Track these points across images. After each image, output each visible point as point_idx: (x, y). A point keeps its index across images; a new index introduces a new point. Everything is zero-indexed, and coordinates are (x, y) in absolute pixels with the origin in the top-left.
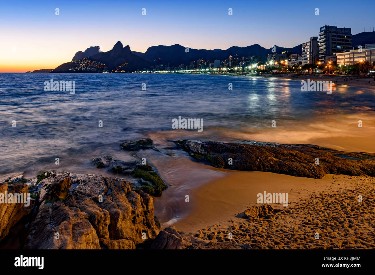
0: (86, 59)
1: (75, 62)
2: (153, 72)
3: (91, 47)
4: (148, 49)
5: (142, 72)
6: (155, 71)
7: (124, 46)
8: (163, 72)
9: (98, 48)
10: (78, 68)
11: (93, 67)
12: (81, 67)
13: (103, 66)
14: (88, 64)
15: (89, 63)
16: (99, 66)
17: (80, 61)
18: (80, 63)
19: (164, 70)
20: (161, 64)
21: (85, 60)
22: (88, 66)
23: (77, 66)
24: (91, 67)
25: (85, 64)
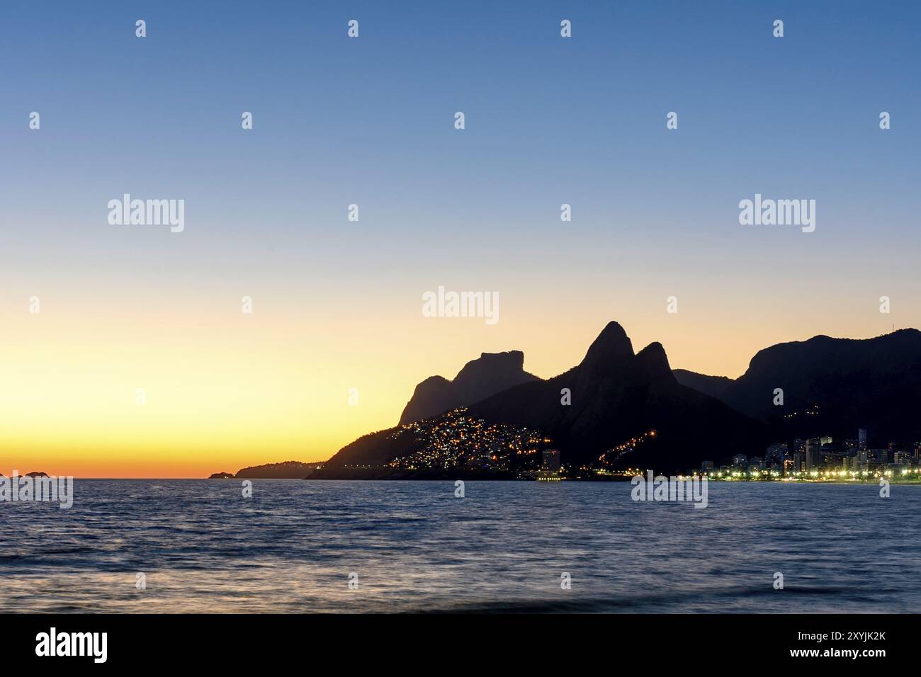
0: (462, 414)
1: (414, 429)
2: (783, 476)
3: (483, 354)
4: (755, 362)
5: (726, 475)
6: (791, 468)
7: (637, 349)
8: (834, 473)
9: (517, 357)
10: (428, 459)
11: (496, 453)
12: (441, 452)
13: (541, 446)
14: (470, 439)
15: (475, 431)
16: (524, 448)
17: (437, 424)
18: (437, 432)
19: (837, 462)
20: (824, 435)
21: (458, 417)
22: (472, 446)
23: (422, 447)
24: (485, 451)
25: (458, 436)
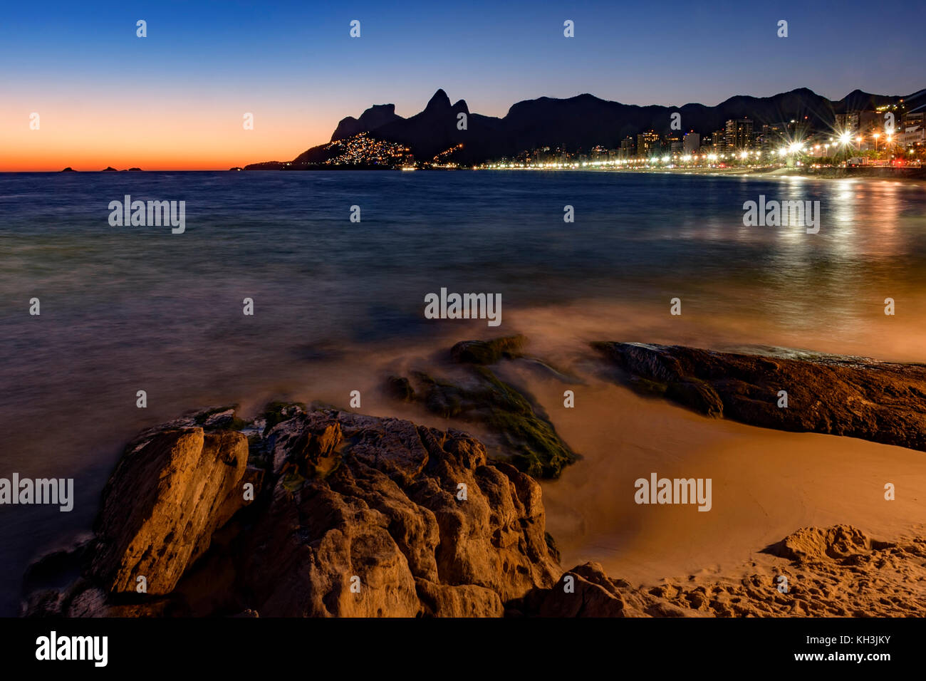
0: (363, 136)
1: (338, 144)
2: (526, 167)
3: (374, 106)
4: (512, 110)
5: (497, 167)
6: (529, 163)
7: (453, 103)
8: (550, 165)
9: (391, 107)
10: (346, 159)
11: (382, 157)
12: (353, 155)
13: (404, 152)
14: (368, 149)
15: (370, 145)
16: (395, 153)
17: (350, 141)
18: (351, 146)
19: (553, 159)
20: (545, 147)
21: (361, 138)
22: (369, 153)
23: (343, 153)
24: (376, 155)
25: (361, 147)
